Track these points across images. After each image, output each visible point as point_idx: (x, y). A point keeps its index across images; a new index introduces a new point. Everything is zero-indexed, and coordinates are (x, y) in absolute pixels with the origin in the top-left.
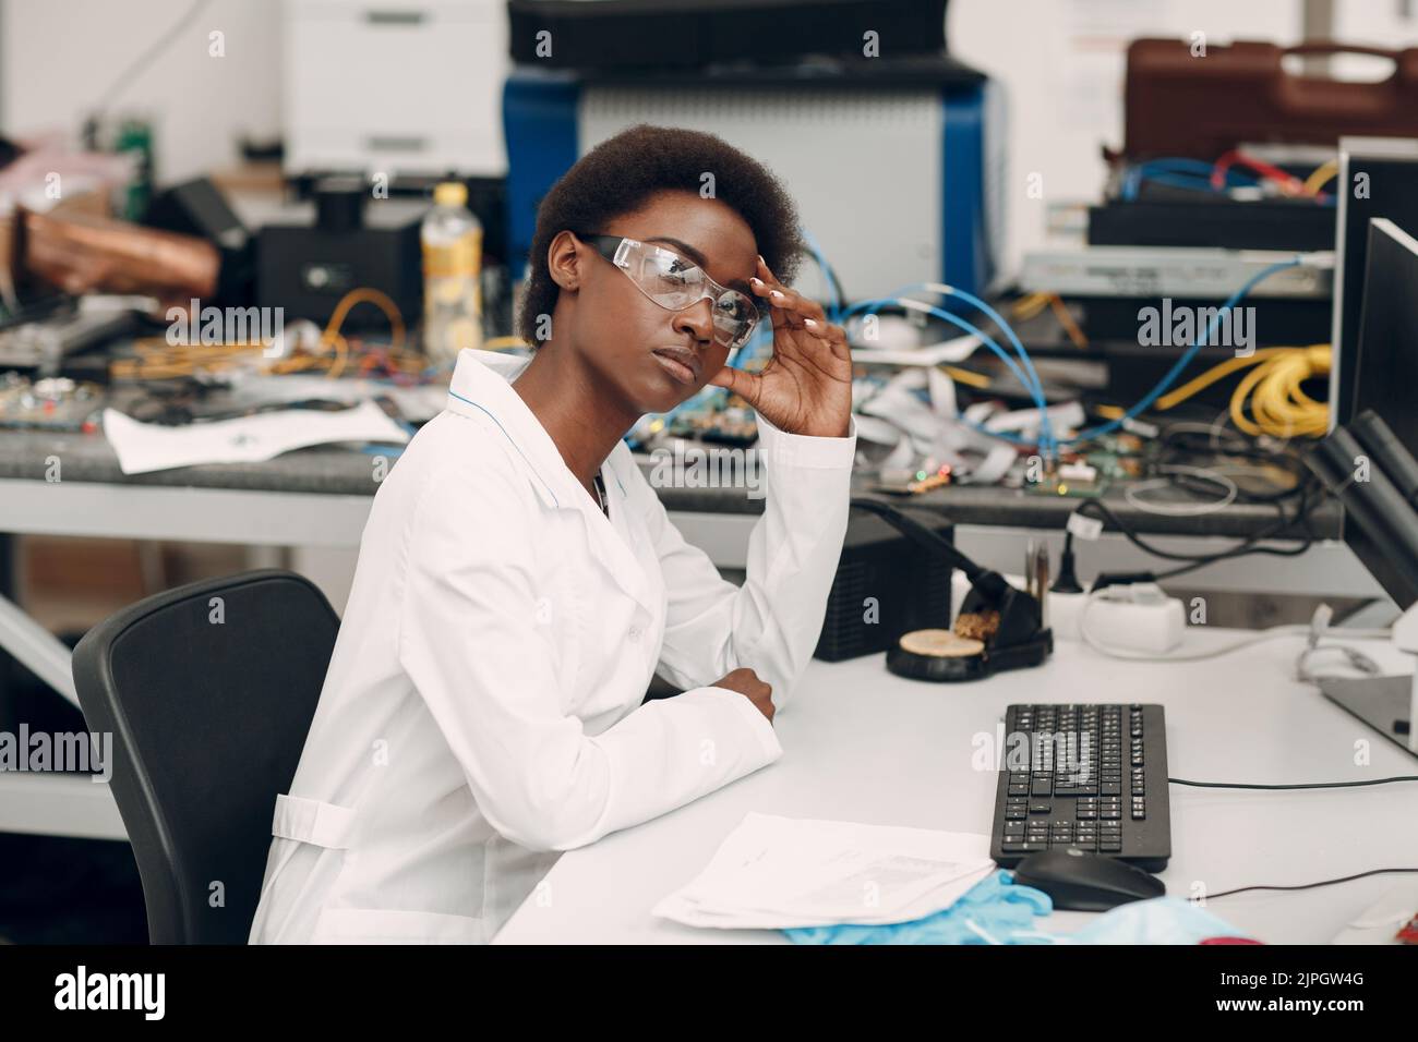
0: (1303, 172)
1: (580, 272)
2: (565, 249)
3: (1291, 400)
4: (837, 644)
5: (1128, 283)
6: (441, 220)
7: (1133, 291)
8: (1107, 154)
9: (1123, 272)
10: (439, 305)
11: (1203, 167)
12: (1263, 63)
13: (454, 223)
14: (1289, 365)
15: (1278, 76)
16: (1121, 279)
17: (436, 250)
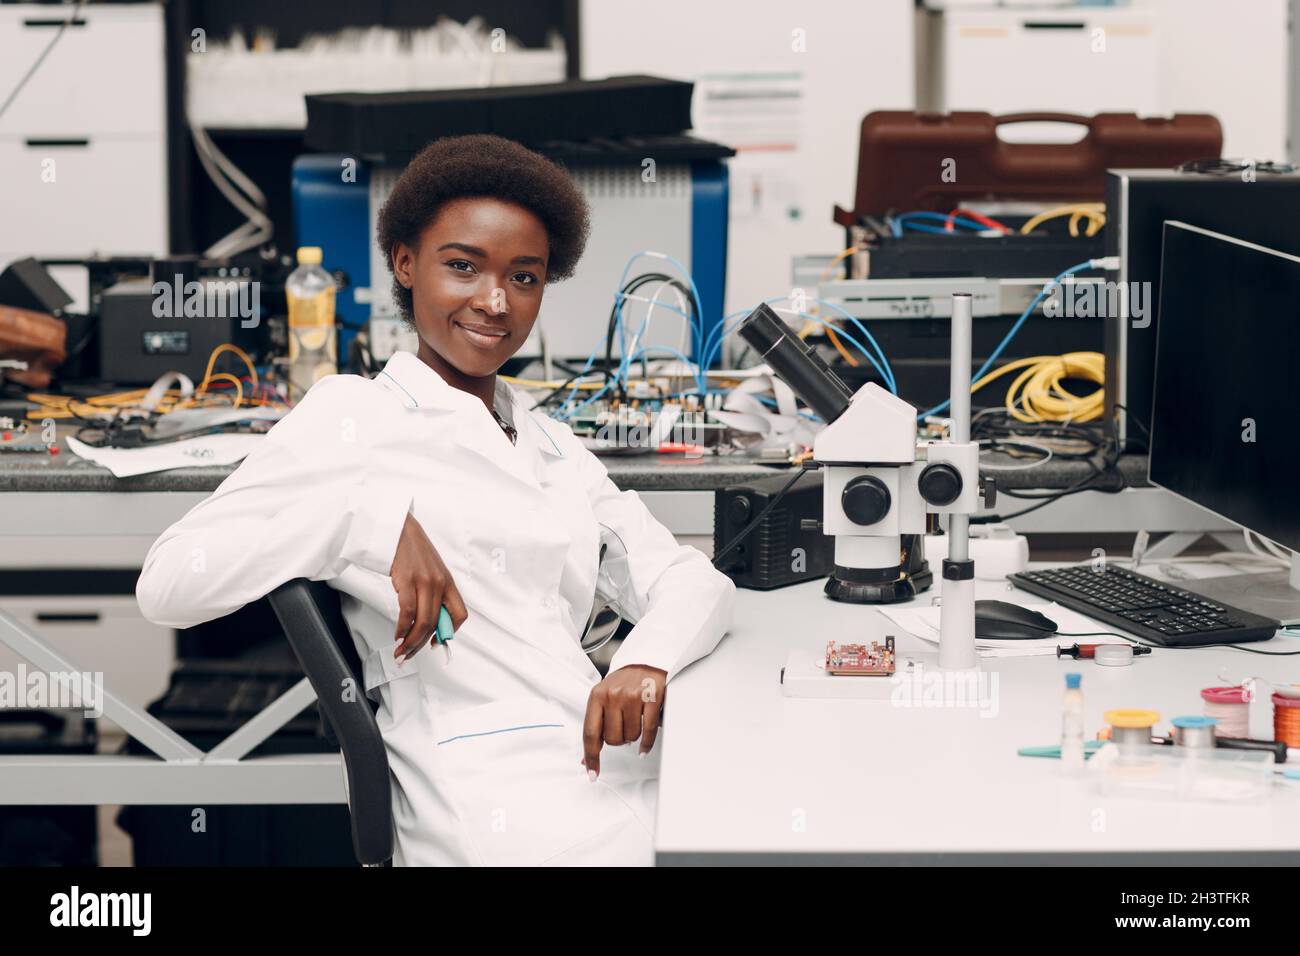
0: (1015, 222)
1: (411, 273)
2: (401, 253)
3: (1052, 393)
4: (768, 575)
5: (907, 308)
6: (303, 277)
7: (911, 314)
8: (839, 216)
9: (903, 299)
10: (303, 350)
11: (941, 216)
12: (980, 130)
13: (313, 280)
14: (1048, 369)
15: (994, 140)
16: (900, 304)
17: (300, 302)
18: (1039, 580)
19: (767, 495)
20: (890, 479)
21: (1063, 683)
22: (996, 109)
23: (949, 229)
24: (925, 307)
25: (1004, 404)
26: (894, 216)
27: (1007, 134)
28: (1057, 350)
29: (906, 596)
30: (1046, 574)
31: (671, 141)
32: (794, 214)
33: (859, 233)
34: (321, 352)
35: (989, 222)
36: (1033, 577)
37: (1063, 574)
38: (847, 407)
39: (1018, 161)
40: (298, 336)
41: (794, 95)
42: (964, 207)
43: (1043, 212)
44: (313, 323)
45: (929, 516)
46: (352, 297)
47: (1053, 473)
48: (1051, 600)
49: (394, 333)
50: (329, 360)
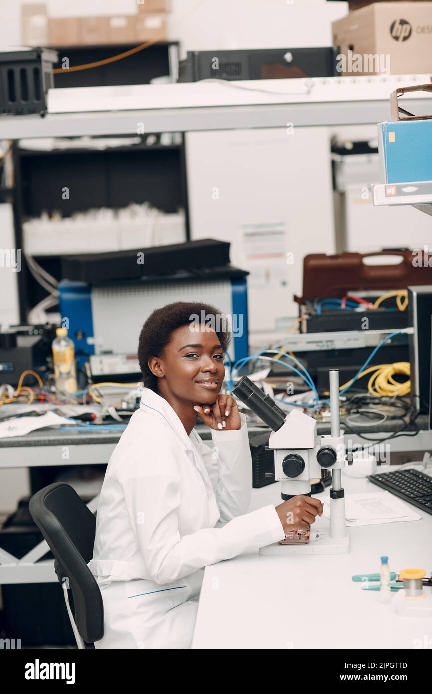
0: (372, 300)
1: (162, 369)
2: (154, 362)
3: (389, 382)
4: (259, 482)
5: (323, 346)
6: (59, 342)
7: (325, 348)
8: (296, 299)
9: (321, 342)
10: (61, 374)
11: (338, 301)
12: (355, 261)
13: (63, 343)
14: (387, 370)
15: (362, 265)
16: (321, 344)
17: (59, 353)
18: (380, 479)
19: (257, 446)
20: (304, 455)
21: (380, 561)
22: (362, 251)
23: (343, 306)
24: (331, 345)
25: (367, 390)
26: (318, 302)
27: (368, 261)
28: (390, 362)
29: (320, 490)
30: (384, 476)
31: (222, 269)
32: (284, 283)
33: (304, 308)
34: (69, 374)
35: (361, 301)
36: (377, 477)
37: (391, 476)
38: (284, 423)
39: (373, 273)
40: (58, 367)
41: (281, 233)
42: (351, 294)
43: (385, 294)
44: (64, 361)
45: (322, 470)
46: (86, 341)
47: (387, 426)
48: (385, 490)
49: (101, 362)
50: (72, 377)
